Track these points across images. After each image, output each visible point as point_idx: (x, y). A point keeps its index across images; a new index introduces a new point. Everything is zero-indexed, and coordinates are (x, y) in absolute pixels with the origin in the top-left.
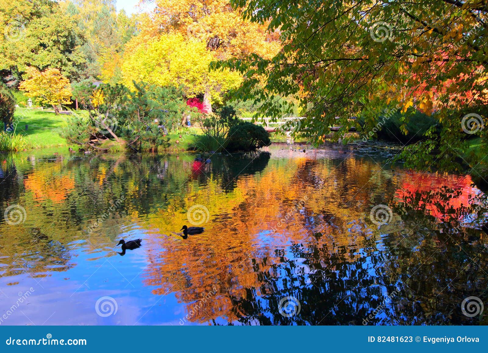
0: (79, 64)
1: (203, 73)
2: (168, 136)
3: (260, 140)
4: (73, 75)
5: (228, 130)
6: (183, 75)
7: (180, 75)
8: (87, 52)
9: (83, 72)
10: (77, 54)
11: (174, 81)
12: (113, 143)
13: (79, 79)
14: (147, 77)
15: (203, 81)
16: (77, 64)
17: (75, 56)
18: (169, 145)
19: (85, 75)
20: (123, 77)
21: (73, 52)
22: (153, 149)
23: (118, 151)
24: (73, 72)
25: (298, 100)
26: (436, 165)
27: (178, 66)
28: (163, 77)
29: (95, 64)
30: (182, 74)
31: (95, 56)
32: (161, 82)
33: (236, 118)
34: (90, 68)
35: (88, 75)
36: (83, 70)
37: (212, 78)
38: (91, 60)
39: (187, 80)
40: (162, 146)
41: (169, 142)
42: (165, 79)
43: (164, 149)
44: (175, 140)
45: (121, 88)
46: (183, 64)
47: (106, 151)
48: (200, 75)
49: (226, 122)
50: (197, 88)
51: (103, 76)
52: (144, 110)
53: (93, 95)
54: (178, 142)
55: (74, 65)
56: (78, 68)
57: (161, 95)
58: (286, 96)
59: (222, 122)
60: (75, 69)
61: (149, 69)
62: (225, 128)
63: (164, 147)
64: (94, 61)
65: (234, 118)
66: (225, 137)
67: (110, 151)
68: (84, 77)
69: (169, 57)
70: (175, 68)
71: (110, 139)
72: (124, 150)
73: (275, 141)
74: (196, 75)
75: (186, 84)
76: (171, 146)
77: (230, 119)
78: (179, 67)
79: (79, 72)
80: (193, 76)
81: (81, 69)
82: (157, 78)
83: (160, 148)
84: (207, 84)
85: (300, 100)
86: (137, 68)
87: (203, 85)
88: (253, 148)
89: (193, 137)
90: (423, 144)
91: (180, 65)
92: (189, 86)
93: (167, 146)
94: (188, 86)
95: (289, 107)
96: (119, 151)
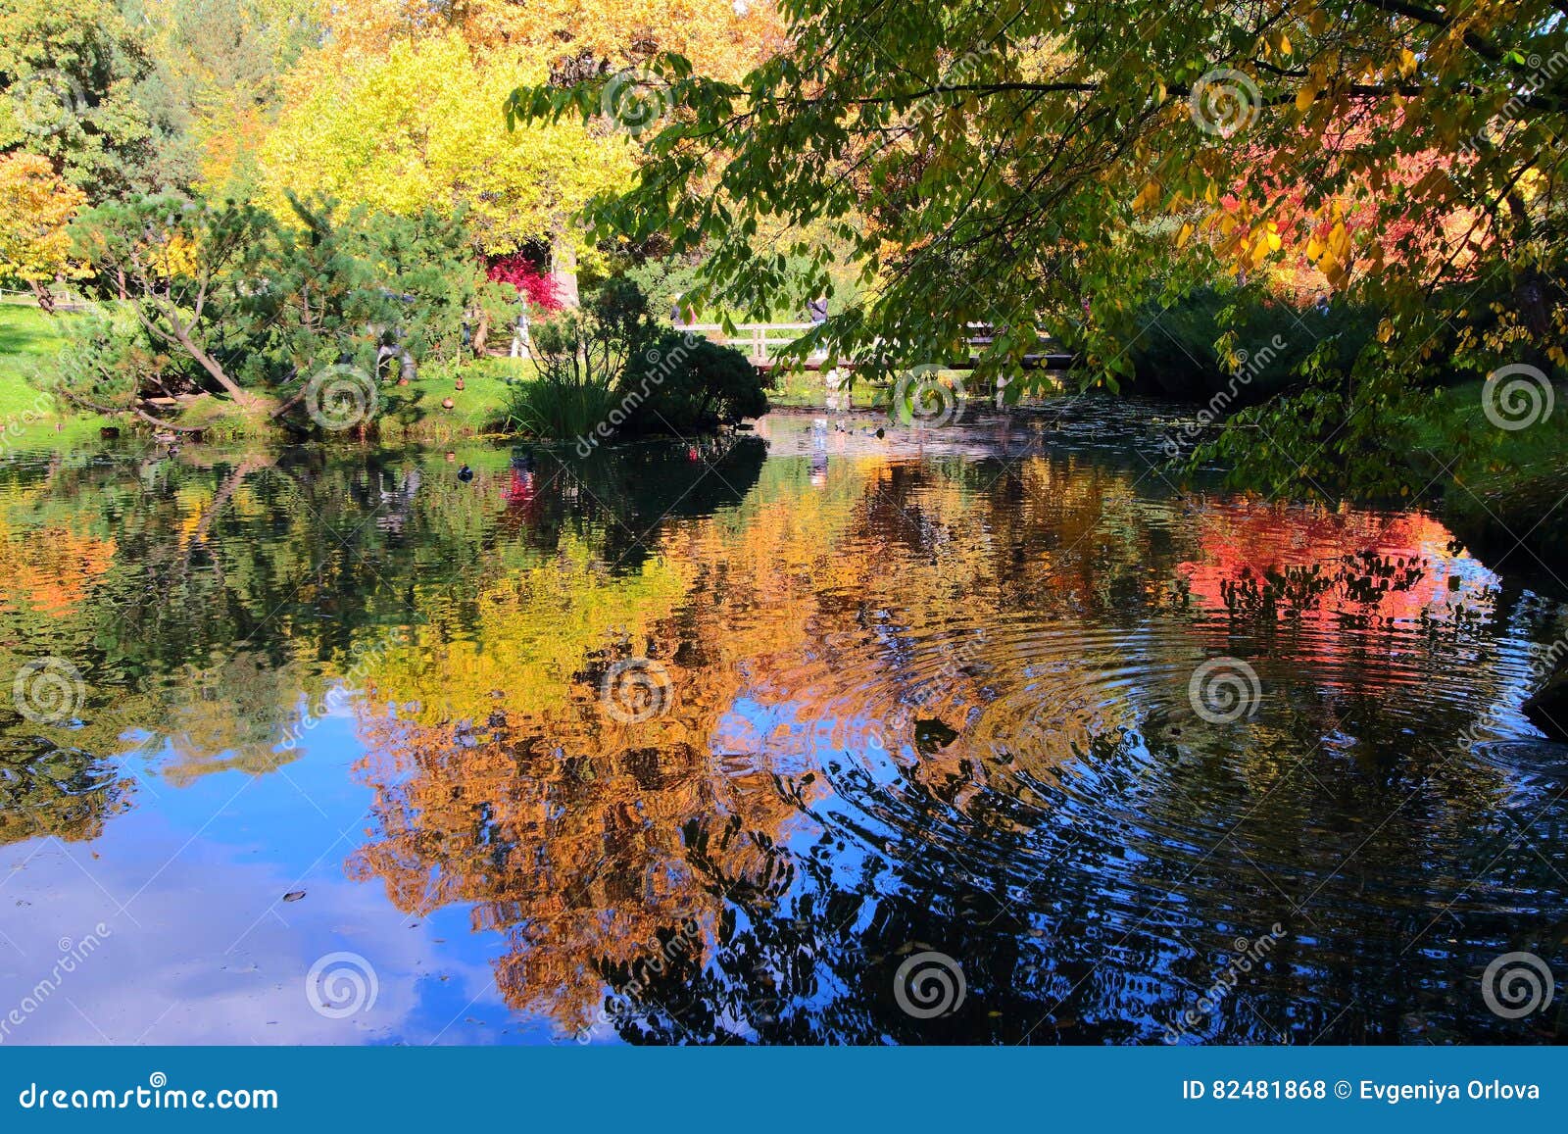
0: (125, 141)
1: (542, 172)
2: (416, 385)
3: (730, 396)
4: (107, 182)
5: (623, 361)
6: (471, 177)
7: (463, 176)
8: (157, 104)
9: (141, 172)
10: (119, 107)
11: (441, 199)
12: (222, 407)
13: (126, 194)
14: (349, 184)
15: (540, 197)
16: (118, 143)
17: (110, 115)
18: (420, 414)
19: (150, 180)
20: (264, 184)
21: (103, 101)
22: (363, 428)
23: (239, 436)
24: (104, 171)
25: (849, 239)
26: (1336, 478)
27: (454, 148)
28: (403, 184)
29: (182, 144)
30: (471, 172)
31: (181, 117)
32: (398, 200)
33: (650, 323)
34: (165, 157)
35: (157, 182)
36: (141, 164)
37: (573, 187)
38: (167, 128)
39: (486, 197)
40: (396, 417)
41: (418, 405)
42: (412, 192)
43: (402, 428)
44: (439, 399)
45: (244, 217)
46: (470, 140)
47: (197, 437)
48: (529, 180)
49: (616, 334)
50: (522, 222)
51: (208, 185)
52: (325, 292)
53: (144, 241)
54: (449, 403)
55: (107, 144)
56: (123, 155)
57: (388, 242)
58: (803, 224)
59: (601, 335)
60: (111, 161)
61: (354, 157)
62: (613, 356)
63: (403, 423)
64: (181, 133)
65: (642, 320)
66: (612, 386)
67: (211, 437)
68: (147, 187)
69: (422, 117)
70: (446, 154)
71: (213, 394)
72: (260, 432)
73: (786, 402)
74: (515, 176)
75: (483, 208)
76: (428, 419)
77: (632, 326)
78: (459, 149)
79: (128, 171)
80: (508, 181)
81: (135, 160)
82: (382, 188)
83: (388, 423)
84: (555, 210)
85: (853, 240)
86: (312, 154)
87: (542, 212)
88: (708, 425)
89: (503, 386)
90: (1291, 406)
91: (463, 144)
92: (493, 213)
93: (412, 417)
94: (488, 214)
95: (815, 266)
96: (241, 437)
